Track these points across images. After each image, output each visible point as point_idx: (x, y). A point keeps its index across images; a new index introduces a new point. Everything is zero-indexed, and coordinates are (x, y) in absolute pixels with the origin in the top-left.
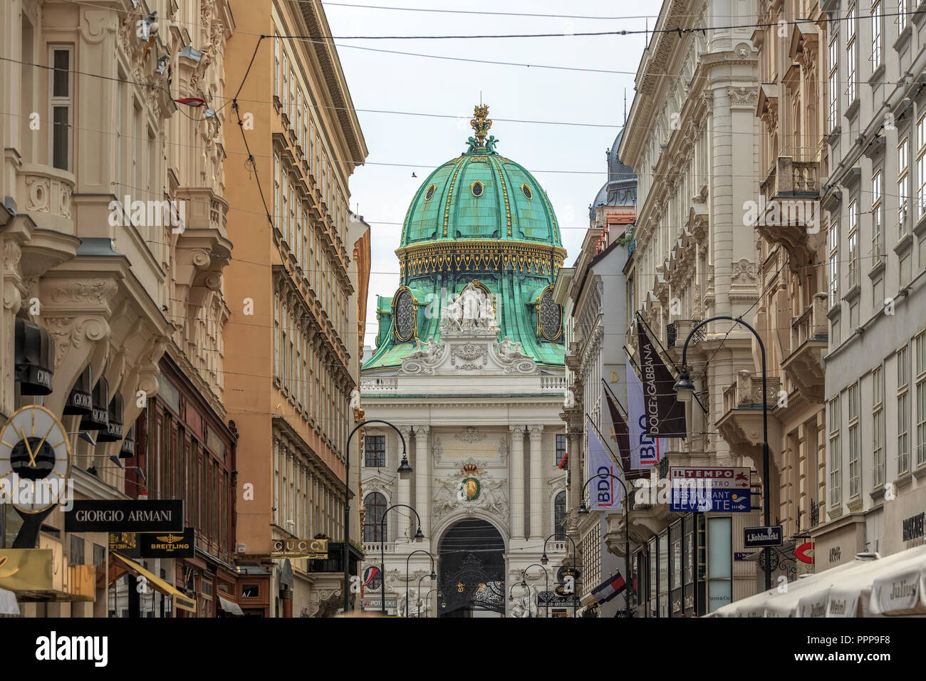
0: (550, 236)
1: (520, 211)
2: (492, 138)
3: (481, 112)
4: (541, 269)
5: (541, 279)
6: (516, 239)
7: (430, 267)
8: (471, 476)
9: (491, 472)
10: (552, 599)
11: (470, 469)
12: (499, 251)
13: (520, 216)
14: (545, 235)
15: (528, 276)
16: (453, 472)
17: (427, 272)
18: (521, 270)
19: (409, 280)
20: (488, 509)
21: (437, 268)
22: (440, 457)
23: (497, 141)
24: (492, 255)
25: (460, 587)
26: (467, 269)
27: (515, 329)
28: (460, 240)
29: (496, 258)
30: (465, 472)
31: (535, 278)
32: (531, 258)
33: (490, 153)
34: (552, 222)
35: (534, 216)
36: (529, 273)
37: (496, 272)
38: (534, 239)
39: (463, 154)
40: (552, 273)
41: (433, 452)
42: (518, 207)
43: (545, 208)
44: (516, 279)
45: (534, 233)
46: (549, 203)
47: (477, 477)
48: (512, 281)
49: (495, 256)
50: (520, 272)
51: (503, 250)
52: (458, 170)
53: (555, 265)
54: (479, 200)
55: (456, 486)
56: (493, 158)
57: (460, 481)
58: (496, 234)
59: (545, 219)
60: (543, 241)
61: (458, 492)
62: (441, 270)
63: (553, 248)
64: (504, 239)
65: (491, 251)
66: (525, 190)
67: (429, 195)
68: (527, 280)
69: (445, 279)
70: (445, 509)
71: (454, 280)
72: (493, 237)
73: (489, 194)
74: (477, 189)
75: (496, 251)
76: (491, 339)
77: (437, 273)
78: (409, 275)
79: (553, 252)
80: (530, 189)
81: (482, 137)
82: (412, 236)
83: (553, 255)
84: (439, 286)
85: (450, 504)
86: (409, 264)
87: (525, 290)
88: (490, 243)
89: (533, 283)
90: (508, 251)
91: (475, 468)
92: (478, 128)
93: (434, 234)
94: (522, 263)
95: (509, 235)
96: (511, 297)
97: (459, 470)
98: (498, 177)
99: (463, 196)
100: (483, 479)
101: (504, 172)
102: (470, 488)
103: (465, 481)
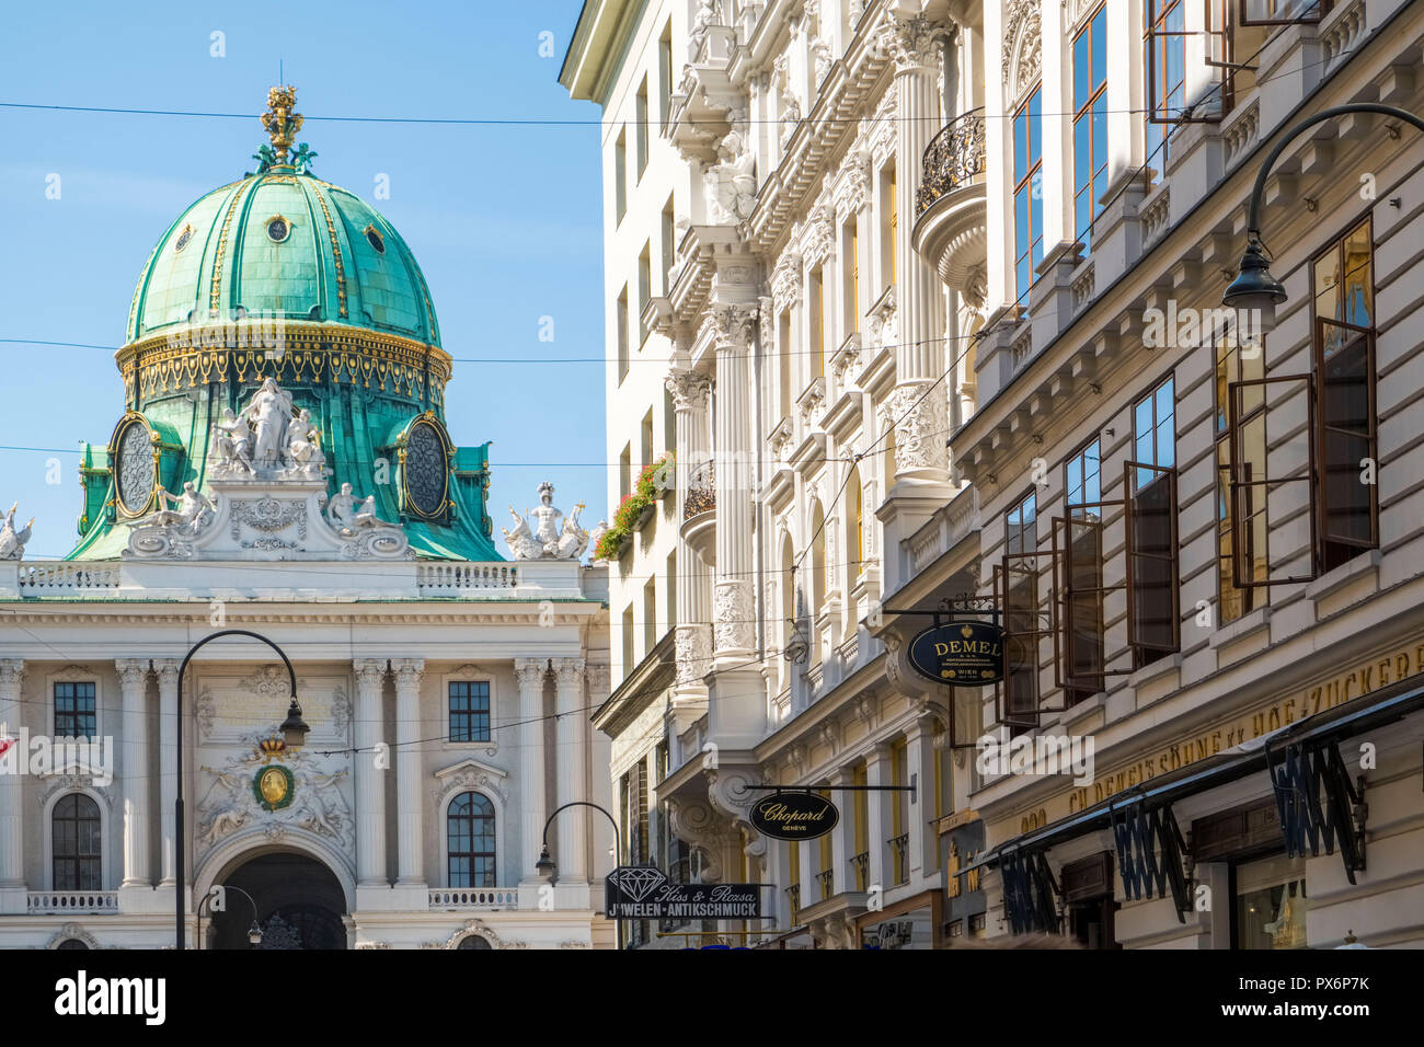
0: (422, 327)
1: (363, 274)
2: (304, 147)
3: (285, 102)
4: (404, 386)
5: (406, 405)
6: (355, 327)
7: (185, 377)
8: (274, 762)
11: (273, 747)
12: (324, 346)
13: (364, 283)
14: (411, 322)
15: (379, 398)
16: (237, 753)
17: (178, 387)
18: (367, 385)
19: (142, 404)
20: (309, 827)
21: (199, 377)
23: (314, 154)
24: (308, 353)
29: (317, 361)
30: (261, 754)
31: (395, 403)
32: (385, 363)
33: (302, 173)
34: (425, 301)
35: (389, 285)
36: (381, 391)
37: (319, 386)
38: (390, 328)
39: (247, 174)
40: (426, 396)
41: (196, 714)
42: (360, 265)
44: (356, 401)
45: (392, 317)
47: (288, 764)
48: (348, 404)
49: (314, 355)
50: (365, 389)
51: (331, 345)
52: (238, 197)
53: (432, 383)
54: (282, 248)
55: (244, 782)
56: (305, 180)
57: (253, 771)
58: (316, 314)
59: (410, 293)
60: (407, 332)
61: (247, 794)
62: (206, 381)
63: (428, 350)
64: (331, 323)
65: (307, 345)
66: (372, 236)
67: (181, 244)
68: (379, 404)
69: (215, 398)
70: (222, 826)
71: (233, 399)
72: (310, 318)
73: (302, 239)
74: (277, 229)
75: (317, 346)
76: (316, 490)
77: (199, 387)
78: (143, 395)
79: (425, 357)
80: (381, 237)
81: (283, 146)
82: (148, 321)
83: (426, 365)
84: (202, 412)
85: (233, 816)
86: (143, 376)
87: (373, 422)
88: (304, 328)
89: (391, 411)
90: (340, 346)
91: (283, 746)
92: (275, 128)
93: (191, 314)
94: (367, 371)
95: (344, 317)
96: (348, 433)
97: (250, 749)
98: (318, 209)
99: (250, 241)
100: (300, 769)
101: (330, 203)
102: (274, 785)
103: (262, 772)
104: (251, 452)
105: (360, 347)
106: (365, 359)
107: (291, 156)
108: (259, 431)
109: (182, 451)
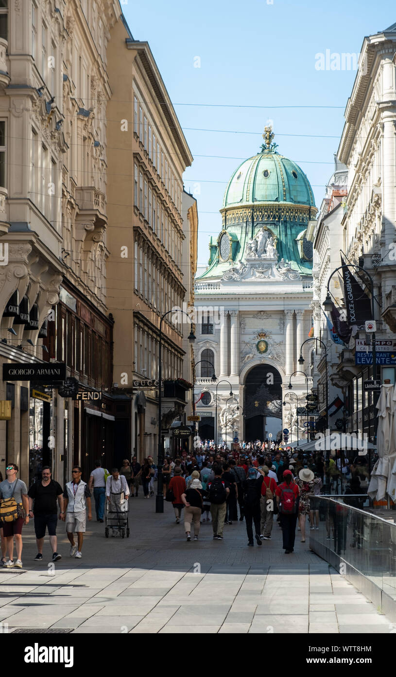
0: (308, 200)
1: (291, 186)
2: (275, 144)
3: (269, 130)
4: (303, 219)
5: (303, 225)
6: (288, 203)
7: (239, 219)
8: (262, 339)
9: (274, 337)
11: (262, 334)
12: (279, 209)
13: (291, 189)
14: (305, 199)
16: (252, 336)
17: (237, 222)
19: (227, 227)
20: (272, 359)
21: (243, 219)
22: (244, 328)
23: (278, 146)
24: (274, 212)
25: (257, 404)
26: (260, 220)
27: (288, 254)
28: (256, 203)
29: (277, 214)
30: (258, 337)
31: (300, 225)
32: (297, 213)
33: (274, 153)
34: (310, 192)
35: (299, 188)
36: (296, 222)
37: (277, 221)
38: (299, 202)
39: (258, 154)
41: (240, 325)
42: (290, 184)
43: (305, 183)
44: (288, 226)
45: (299, 199)
46: (308, 181)
47: (266, 340)
48: (286, 227)
49: (276, 212)
50: (291, 221)
51: (281, 209)
52: (255, 163)
53: (312, 217)
54: (267, 180)
55: (254, 345)
56: (274, 156)
57: (256, 342)
58: (277, 200)
59: (305, 190)
60: (304, 203)
61: (255, 350)
62: (245, 221)
63: (310, 207)
64: (282, 202)
65: (274, 209)
66: (294, 174)
67: (238, 178)
68: (295, 226)
69: (248, 226)
70: (248, 359)
71: (253, 226)
72: (275, 201)
73: (273, 177)
74: (266, 174)
75: (277, 209)
76: (274, 261)
77: (243, 222)
78: (227, 223)
79: (309, 210)
80: (296, 173)
81: (269, 144)
82: (229, 201)
83: (310, 212)
84: (244, 230)
85: (251, 355)
86: (227, 217)
87: (294, 232)
88: (273, 205)
89: (299, 228)
90: (284, 209)
91: (265, 335)
92: (266, 138)
93: (241, 200)
94: (292, 216)
95: (285, 200)
96: (286, 235)
97: (256, 336)
98: (278, 167)
99: (258, 178)
100: (270, 341)
101: (281, 164)
102: (262, 346)
103: (259, 342)
104: (256, 250)
105: (290, 209)
106: (291, 212)
107: (271, 146)
108: (259, 243)
109: (238, 242)
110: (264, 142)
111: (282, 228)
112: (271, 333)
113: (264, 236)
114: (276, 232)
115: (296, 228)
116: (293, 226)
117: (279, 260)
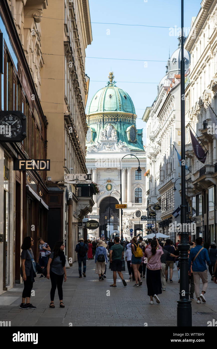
0: (132, 111)
1: (123, 103)
2: (115, 82)
3: (112, 74)
4: (129, 121)
5: (130, 124)
6: (122, 112)
7: (96, 120)
8: (109, 183)
9: (115, 182)
10: (146, 218)
11: (109, 181)
12: (117, 115)
13: (123, 105)
14: (130, 110)
15: (126, 123)
16: (104, 182)
17: (95, 122)
18: (124, 121)
19: (89, 125)
20: (114, 194)
21: (98, 120)
22: (100, 178)
23: (116, 82)
24: (115, 116)
25: (106, 218)
26: (107, 121)
27: (122, 138)
28: (105, 112)
29: (116, 118)
30: (107, 182)
31: (128, 124)
32: (127, 117)
33: (114, 86)
34: (133, 106)
35: (127, 105)
36: (126, 122)
37: (116, 121)
38: (127, 112)
39: (106, 86)
40: (133, 122)
41: (97, 176)
42: (123, 102)
43: (131, 102)
45: (128, 110)
46: (132, 101)
47: (111, 184)
48: (121, 125)
49: (116, 117)
50: (123, 122)
51: (118, 115)
52: (104, 91)
53: (134, 120)
54: (111, 100)
55: (105, 186)
56: (115, 87)
57: (106, 185)
58: (116, 110)
59: (131, 105)
60: (130, 112)
61: (105, 189)
62: (99, 121)
63: (133, 115)
64: (119, 111)
65: (115, 115)
66: (125, 97)
67: (96, 99)
68: (125, 124)
69: (101, 124)
70: (101, 194)
71: (103, 124)
72: (115, 111)
73: (114, 98)
74: (111, 96)
75: (116, 115)
76: (116, 141)
77: (98, 122)
78: (90, 123)
79: (133, 116)
80: (126, 97)
81: (111, 81)
82: (91, 111)
83: (133, 117)
84: (99, 126)
85: (103, 192)
86: (90, 120)
87: (125, 127)
88: (114, 113)
89: (127, 125)
90: (120, 115)
91: (111, 181)
92: (110, 78)
93: (97, 110)
94: (124, 119)
95: (120, 110)
96: (121, 129)
97: (106, 181)
98: (116, 93)
99: (106, 98)
100: (113, 184)
101: (118, 91)
102: (109, 187)
103: (107, 185)
104: (106, 136)
105: (123, 115)
106: (124, 117)
107: (112, 83)
108: (107, 132)
109: (96, 133)
110: (109, 80)
111: (119, 125)
112: (114, 180)
113: (110, 128)
114: (116, 127)
115: (126, 125)
116: (124, 124)
117: (118, 141)
